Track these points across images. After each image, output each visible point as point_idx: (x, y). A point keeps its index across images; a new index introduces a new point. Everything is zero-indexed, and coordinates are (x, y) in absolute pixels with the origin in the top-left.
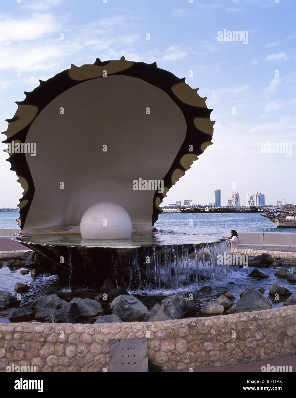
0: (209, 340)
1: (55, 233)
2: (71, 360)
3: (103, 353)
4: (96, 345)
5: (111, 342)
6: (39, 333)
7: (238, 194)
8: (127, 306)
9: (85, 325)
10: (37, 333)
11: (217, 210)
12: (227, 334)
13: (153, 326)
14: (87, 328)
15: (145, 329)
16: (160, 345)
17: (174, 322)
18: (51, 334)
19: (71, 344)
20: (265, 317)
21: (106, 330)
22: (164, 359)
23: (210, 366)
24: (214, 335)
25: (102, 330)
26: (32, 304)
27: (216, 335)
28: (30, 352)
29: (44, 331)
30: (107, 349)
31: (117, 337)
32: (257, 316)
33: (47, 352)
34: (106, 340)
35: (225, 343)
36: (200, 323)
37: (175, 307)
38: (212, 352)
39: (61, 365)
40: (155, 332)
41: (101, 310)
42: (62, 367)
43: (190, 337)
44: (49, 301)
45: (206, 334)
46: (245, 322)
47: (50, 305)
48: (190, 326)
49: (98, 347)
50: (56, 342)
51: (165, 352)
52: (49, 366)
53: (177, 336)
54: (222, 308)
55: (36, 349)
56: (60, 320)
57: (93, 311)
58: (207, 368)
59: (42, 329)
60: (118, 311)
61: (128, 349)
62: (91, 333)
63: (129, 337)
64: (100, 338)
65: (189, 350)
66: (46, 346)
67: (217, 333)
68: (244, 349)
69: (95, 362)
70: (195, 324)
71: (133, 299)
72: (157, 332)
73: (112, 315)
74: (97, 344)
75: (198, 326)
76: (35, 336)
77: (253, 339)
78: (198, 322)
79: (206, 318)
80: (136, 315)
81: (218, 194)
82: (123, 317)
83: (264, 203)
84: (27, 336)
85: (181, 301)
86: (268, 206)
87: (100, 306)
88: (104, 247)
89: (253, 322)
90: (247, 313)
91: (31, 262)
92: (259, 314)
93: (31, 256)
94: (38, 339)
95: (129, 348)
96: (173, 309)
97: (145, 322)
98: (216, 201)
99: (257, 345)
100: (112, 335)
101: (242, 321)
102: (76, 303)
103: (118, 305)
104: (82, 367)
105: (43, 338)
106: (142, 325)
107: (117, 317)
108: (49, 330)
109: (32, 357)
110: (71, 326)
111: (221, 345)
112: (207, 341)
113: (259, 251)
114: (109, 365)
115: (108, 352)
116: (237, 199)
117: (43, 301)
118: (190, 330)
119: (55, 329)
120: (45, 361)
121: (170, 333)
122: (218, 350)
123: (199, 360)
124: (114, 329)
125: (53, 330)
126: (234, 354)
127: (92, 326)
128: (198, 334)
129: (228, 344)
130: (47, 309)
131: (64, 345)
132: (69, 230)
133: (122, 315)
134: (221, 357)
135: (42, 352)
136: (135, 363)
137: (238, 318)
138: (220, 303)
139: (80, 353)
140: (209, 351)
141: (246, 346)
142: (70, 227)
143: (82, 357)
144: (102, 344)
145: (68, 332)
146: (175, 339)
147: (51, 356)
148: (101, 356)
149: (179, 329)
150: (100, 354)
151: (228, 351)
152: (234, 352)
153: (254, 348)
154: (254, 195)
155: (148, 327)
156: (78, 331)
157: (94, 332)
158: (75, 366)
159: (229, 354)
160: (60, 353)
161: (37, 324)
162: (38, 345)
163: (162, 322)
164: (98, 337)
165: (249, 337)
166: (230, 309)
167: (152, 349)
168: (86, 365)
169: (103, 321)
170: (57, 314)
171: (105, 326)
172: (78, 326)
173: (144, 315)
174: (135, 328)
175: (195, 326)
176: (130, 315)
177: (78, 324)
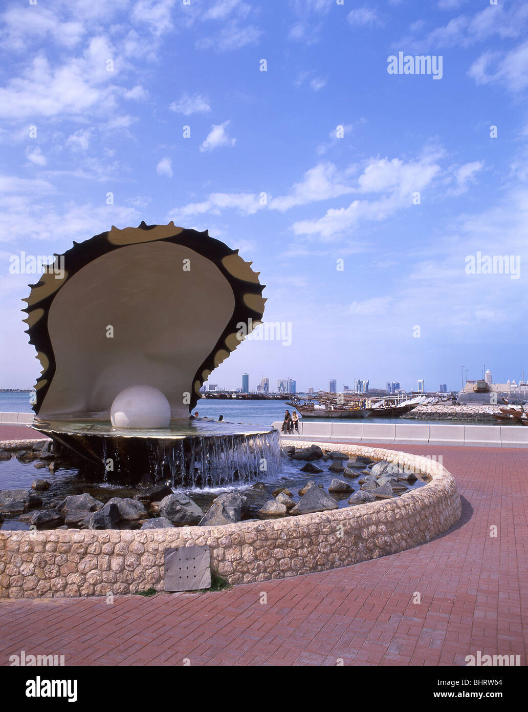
0: (279, 546)
1: (77, 419)
2: (118, 575)
3: (157, 565)
4: (148, 556)
5: (167, 551)
6: (79, 543)
7: (267, 380)
8: (178, 507)
9: (134, 531)
10: (75, 543)
11: (245, 396)
12: (299, 538)
13: (216, 531)
14: (138, 535)
15: (206, 535)
16: (224, 553)
17: (240, 525)
18: (93, 543)
19: (118, 555)
20: (339, 518)
21: (161, 537)
22: (229, 570)
23: (280, 576)
24: (285, 539)
25: (155, 537)
26: (59, 505)
27: (287, 540)
28: (66, 566)
29: (84, 540)
30: (163, 560)
31: (173, 545)
32: (330, 517)
33: (88, 566)
34: (160, 549)
35: (297, 549)
36: (269, 526)
37: (233, 508)
38: (282, 561)
39: (105, 582)
40: (218, 539)
41: (144, 513)
42: (106, 584)
43: (258, 543)
44: (79, 502)
45: (276, 539)
46: (318, 524)
47: (82, 507)
48: (258, 530)
49: (151, 558)
50: (100, 554)
51: (230, 562)
52: (90, 584)
53: (243, 542)
54: (284, 509)
55: (74, 562)
56: (100, 525)
57: (136, 513)
58: (278, 579)
59: (83, 538)
60: (168, 513)
61: (187, 559)
62: (142, 542)
63: (187, 545)
64: (153, 547)
65: (256, 558)
66: (87, 558)
67: (288, 537)
68: (317, 556)
69: (146, 576)
70: (263, 528)
71: (185, 499)
72: (221, 538)
73: (161, 518)
74: (150, 554)
75: (266, 530)
76: (73, 546)
77: (327, 543)
78: (267, 526)
79: (274, 520)
80: (190, 518)
81: (246, 378)
82: (173, 520)
83: (295, 389)
84: (62, 547)
85: (240, 500)
86: (299, 393)
87: (143, 507)
88: (144, 437)
89: (326, 524)
90: (319, 513)
91: (47, 454)
92: (332, 515)
93: (46, 446)
94: (76, 551)
95: (188, 557)
96: (231, 510)
97: (206, 527)
98: (244, 386)
99: (331, 551)
100: (168, 544)
101: (314, 523)
102: (115, 503)
103: (168, 507)
104: (131, 583)
105: (83, 549)
106: (204, 530)
107: (167, 520)
108: (91, 538)
109: (68, 573)
110: (117, 532)
111: (293, 551)
112: (277, 548)
113: (306, 443)
114: (164, 579)
115: (163, 565)
116: (266, 384)
117: (72, 502)
118: (258, 534)
119: (98, 537)
120: (85, 578)
121: (236, 538)
122: (289, 558)
123: (268, 570)
124: (170, 536)
125: (95, 539)
126: (306, 562)
127: (144, 532)
128: (267, 539)
129: (300, 550)
130: (79, 511)
131: (109, 557)
132: (94, 416)
133: (173, 518)
134: (292, 565)
135: (81, 567)
136: (195, 576)
137: (310, 520)
138: (280, 502)
139: (129, 566)
140: (279, 560)
141: (319, 552)
142: (95, 413)
143: (131, 571)
144: (156, 555)
145: (114, 541)
146: (241, 546)
147: (93, 571)
148: (154, 568)
149: (245, 534)
150: (154, 566)
151: (300, 558)
152: (307, 559)
153: (328, 553)
154: (285, 381)
155: (210, 532)
156: (127, 539)
157: (146, 539)
158: (122, 582)
159: (301, 562)
160: (105, 566)
161: (76, 531)
162: (76, 558)
163: (226, 526)
164: (152, 546)
165: (322, 542)
166: (293, 508)
167: (215, 558)
168: (136, 580)
169: (151, 525)
170: (96, 518)
171: (159, 532)
172: (127, 533)
173: (198, 518)
174: (195, 534)
175: (263, 530)
176: (183, 518)
177: (126, 530)
